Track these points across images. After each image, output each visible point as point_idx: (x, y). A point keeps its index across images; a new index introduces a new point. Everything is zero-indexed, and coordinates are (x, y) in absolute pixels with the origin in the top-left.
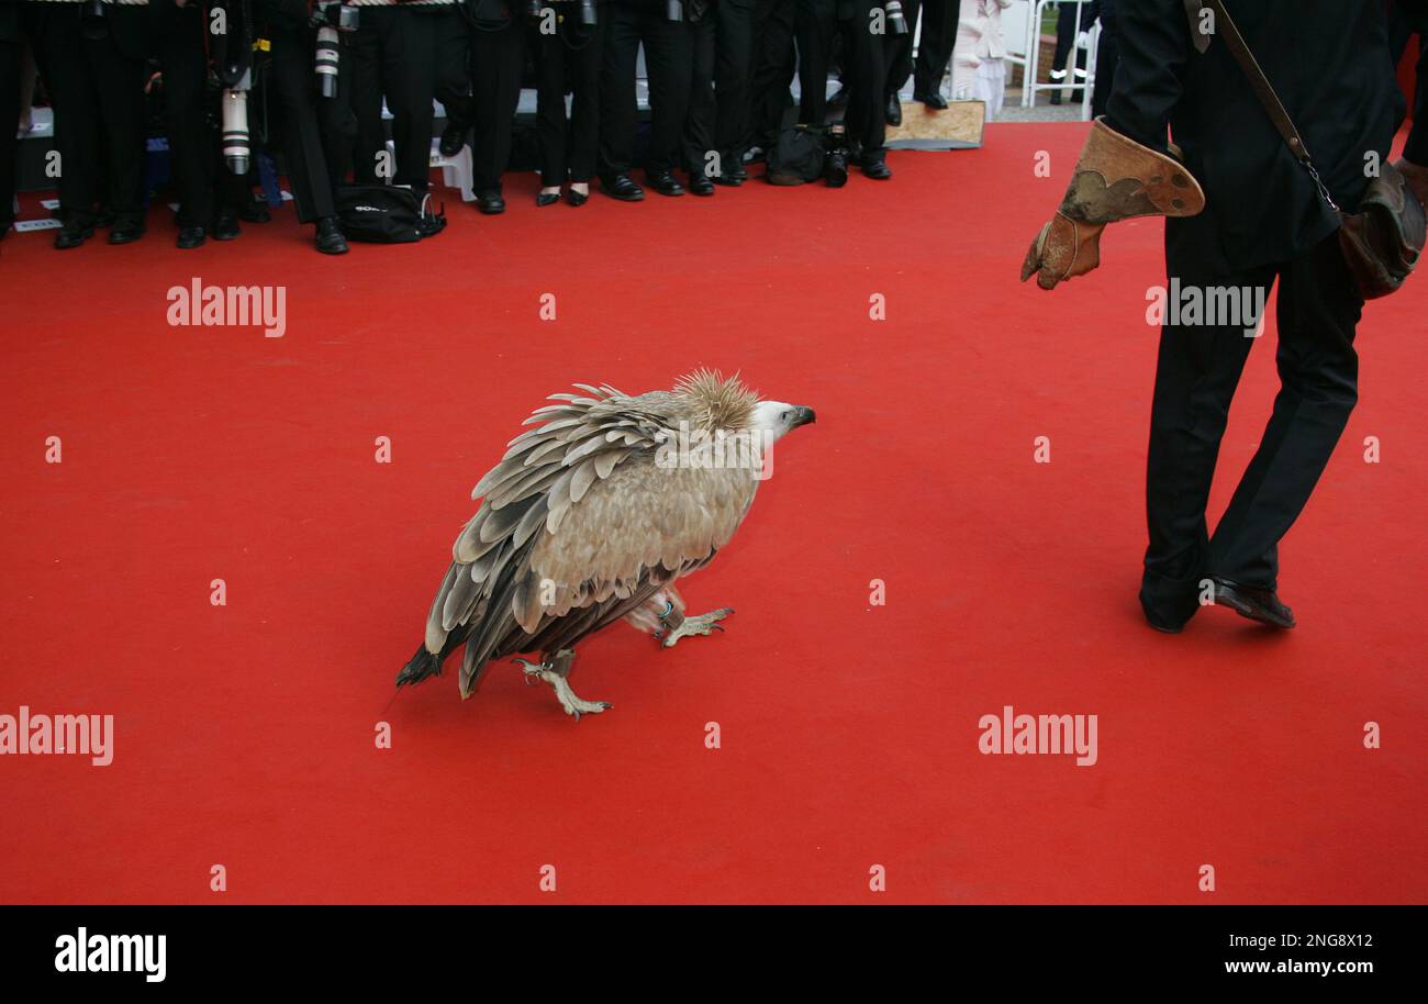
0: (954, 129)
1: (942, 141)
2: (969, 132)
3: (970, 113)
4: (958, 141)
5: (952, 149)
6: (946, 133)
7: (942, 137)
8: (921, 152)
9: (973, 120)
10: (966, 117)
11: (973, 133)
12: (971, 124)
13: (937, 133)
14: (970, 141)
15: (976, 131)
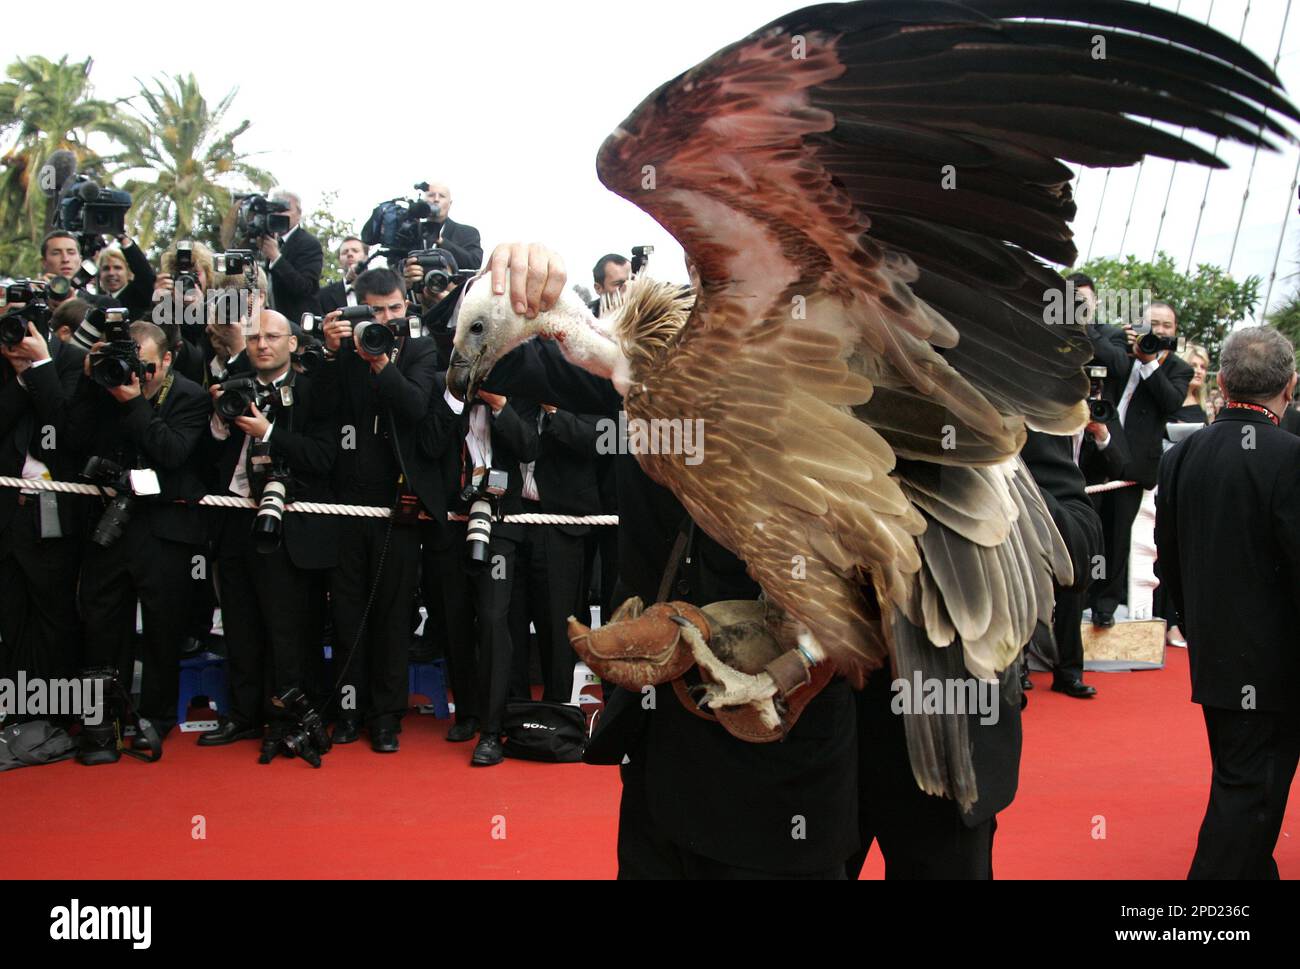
0: (1135, 650)
1: (1124, 662)
2: (1150, 653)
3: (1150, 633)
4: (1136, 662)
5: (1133, 670)
6: (1126, 654)
7: (1122, 657)
8: (1101, 672)
9: (1153, 640)
10: (1145, 637)
11: (1154, 653)
12: (1152, 645)
13: (1117, 654)
14: (1151, 661)
15: (1157, 652)
